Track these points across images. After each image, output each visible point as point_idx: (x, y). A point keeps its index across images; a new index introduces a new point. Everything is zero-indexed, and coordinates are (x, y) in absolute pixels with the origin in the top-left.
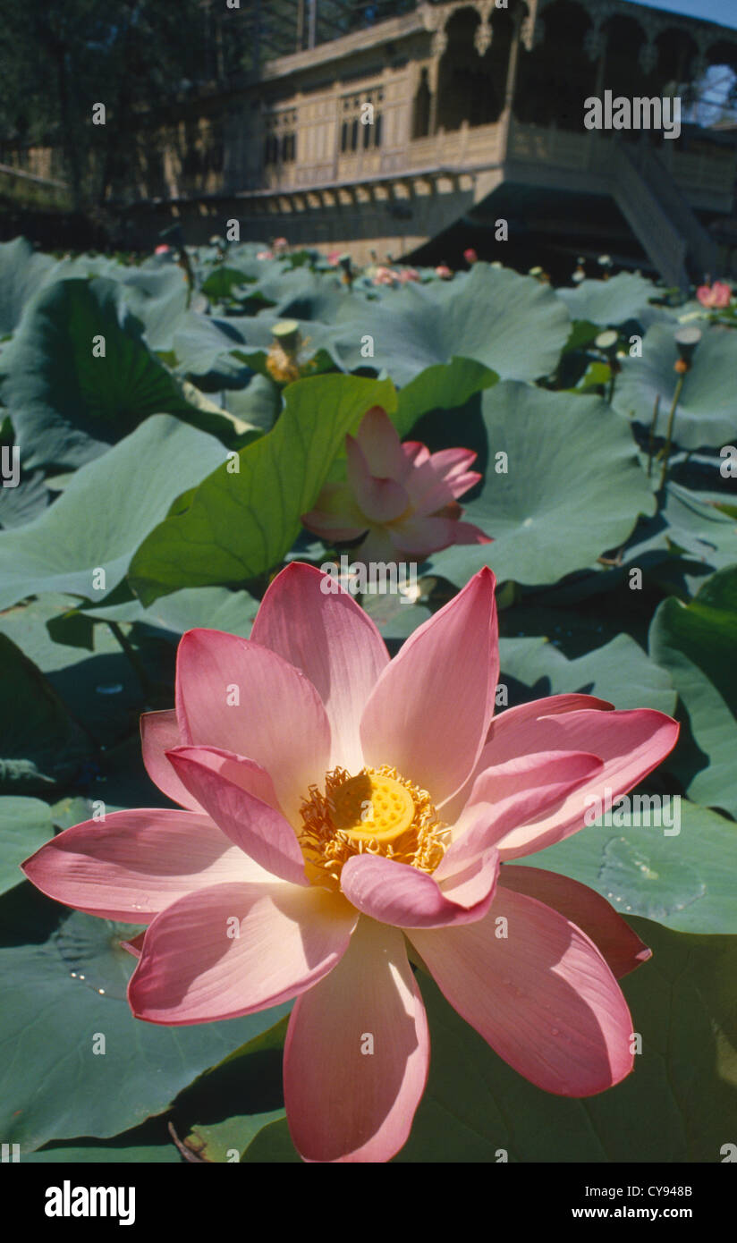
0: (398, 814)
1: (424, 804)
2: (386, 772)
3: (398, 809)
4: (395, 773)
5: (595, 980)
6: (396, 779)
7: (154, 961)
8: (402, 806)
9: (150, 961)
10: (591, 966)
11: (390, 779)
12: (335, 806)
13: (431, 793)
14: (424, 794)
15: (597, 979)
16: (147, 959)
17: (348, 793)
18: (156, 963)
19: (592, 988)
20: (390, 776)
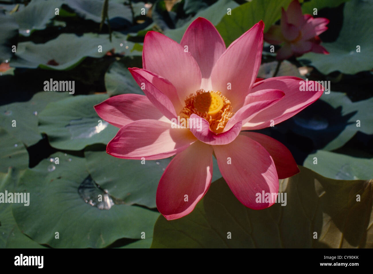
0: (216, 106)
1: (227, 105)
2: (217, 93)
3: (217, 105)
4: (220, 93)
5: (272, 174)
6: (220, 95)
7: (121, 138)
8: (219, 104)
9: (119, 138)
10: (272, 168)
11: (218, 95)
12: (196, 101)
13: (231, 101)
14: (228, 102)
15: (272, 172)
16: (118, 137)
17: (202, 97)
18: (121, 139)
19: (271, 176)
20: (218, 94)
